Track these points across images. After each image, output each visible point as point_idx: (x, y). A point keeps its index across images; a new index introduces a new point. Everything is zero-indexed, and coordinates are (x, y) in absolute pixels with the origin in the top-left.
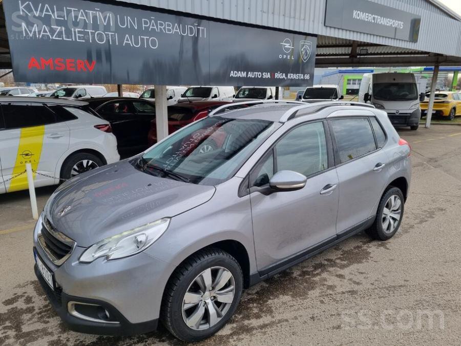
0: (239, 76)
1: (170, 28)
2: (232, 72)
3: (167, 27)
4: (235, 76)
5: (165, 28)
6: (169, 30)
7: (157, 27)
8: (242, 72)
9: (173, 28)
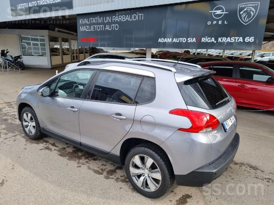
0: (166, 42)
1: (124, 18)
2: (160, 39)
3: (123, 18)
4: (162, 42)
5: (122, 19)
6: (124, 19)
7: (119, 19)
8: (168, 39)
9: (125, 18)
